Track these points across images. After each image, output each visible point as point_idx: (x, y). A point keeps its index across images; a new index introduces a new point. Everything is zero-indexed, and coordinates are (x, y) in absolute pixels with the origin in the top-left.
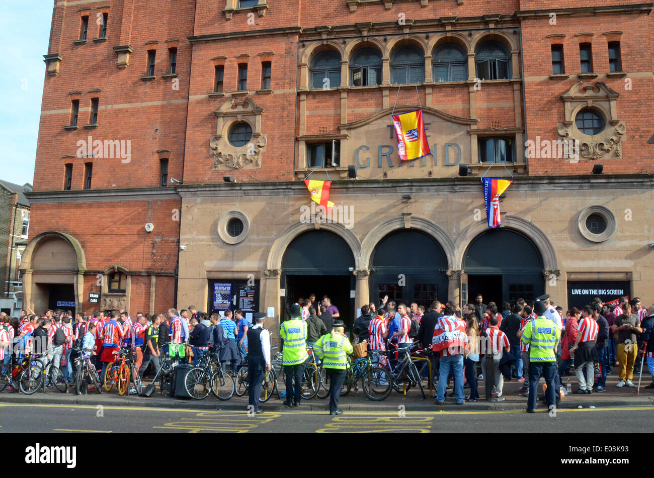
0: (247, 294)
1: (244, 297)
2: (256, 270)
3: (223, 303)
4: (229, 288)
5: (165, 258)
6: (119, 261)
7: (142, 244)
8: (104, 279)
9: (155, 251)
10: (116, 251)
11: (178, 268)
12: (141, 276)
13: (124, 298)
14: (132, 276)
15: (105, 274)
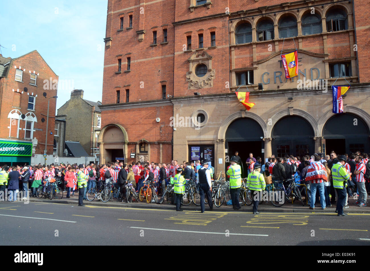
0: (208, 152)
1: (207, 153)
2: (212, 139)
3: (196, 157)
4: (199, 149)
5: (166, 135)
6: (144, 137)
7: (155, 128)
8: (138, 146)
9: (161, 132)
10: (143, 132)
11: (173, 140)
12: (155, 144)
13: (147, 155)
14: (151, 144)
15: (137, 144)
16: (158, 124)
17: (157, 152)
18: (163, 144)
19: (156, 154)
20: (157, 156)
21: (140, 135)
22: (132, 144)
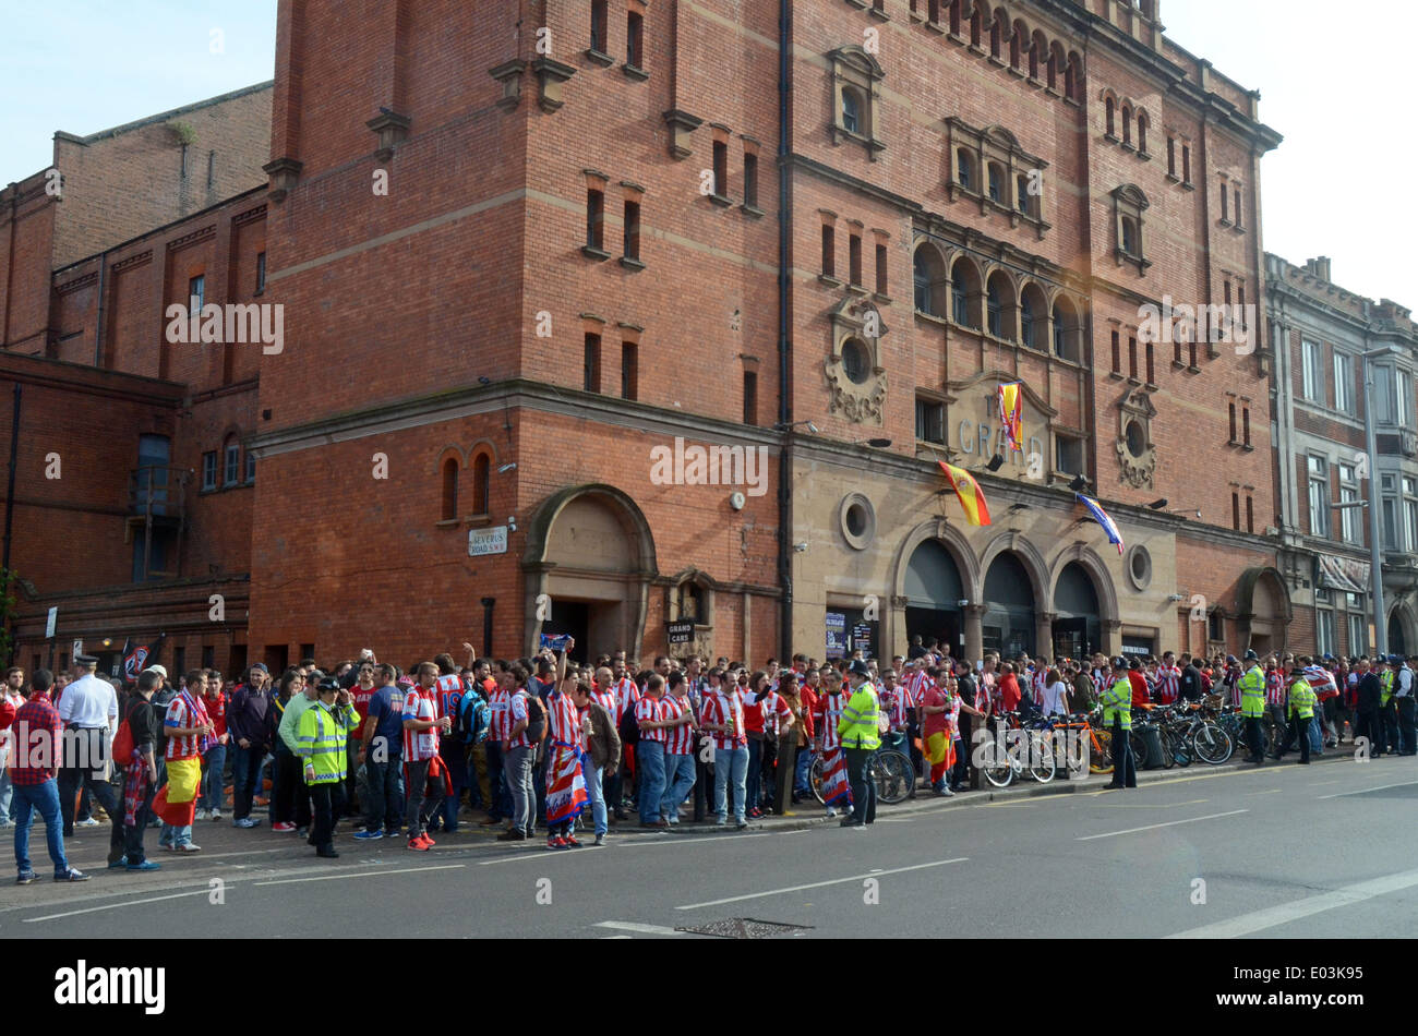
0: (863, 634)
1: (859, 638)
2: (882, 595)
3: (836, 647)
4: (842, 623)
5: (760, 562)
7: (726, 532)
8: (674, 594)
9: (745, 548)
10: (687, 540)
11: (791, 583)
12: (729, 592)
13: (708, 635)
14: (717, 591)
15: (675, 586)
16: (737, 515)
17: (732, 622)
18: (752, 595)
19: (732, 631)
20: (733, 640)
21: (678, 549)
22: (655, 585)
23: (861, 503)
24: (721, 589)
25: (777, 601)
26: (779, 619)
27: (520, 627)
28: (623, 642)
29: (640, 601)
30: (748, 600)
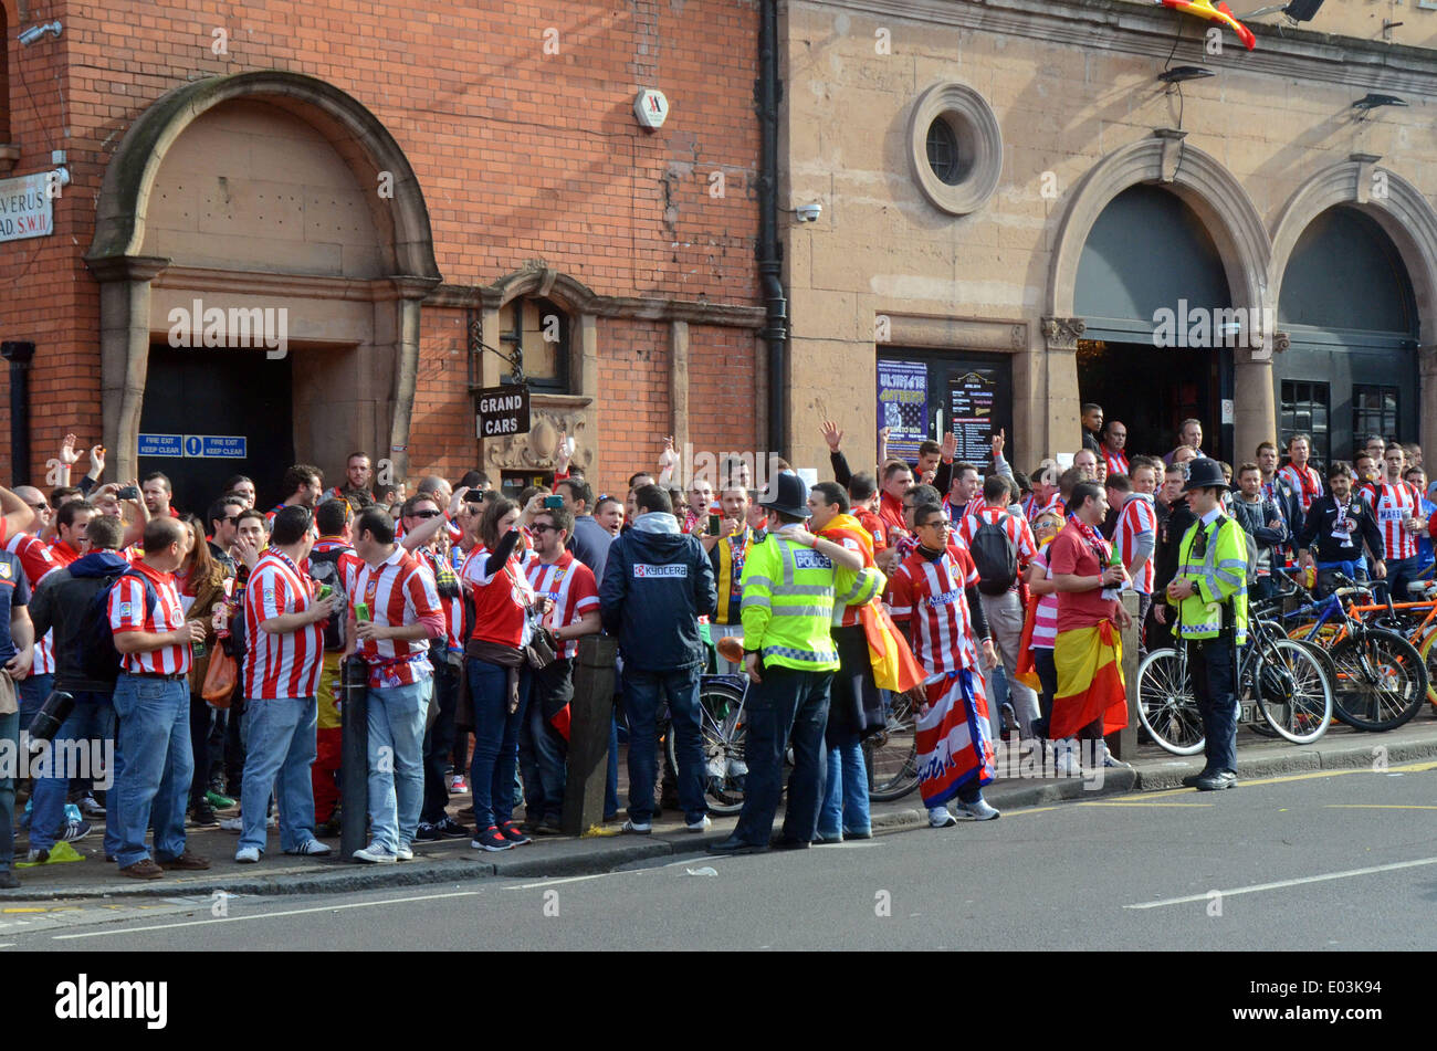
0: (972, 406)
1: (964, 414)
2: (1017, 317)
3: (906, 438)
4: (921, 383)
5: (711, 250)
6: (537, 244)
7: (626, 181)
8: (493, 327)
9: (672, 216)
10: (525, 201)
11: (787, 295)
12: (633, 319)
13: (581, 416)
14: (600, 317)
15: (494, 308)
16: (649, 141)
17: (644, 386)
18: (692, 323)
19: (643, 406)
20: (644, 426)
21: (503, 222)
22: (445, 307)
23: (962, 106)
24: (612, 312)
25: (756, 337)
26: (762, 378)
27: (94, 408)
28: (365, 436)
29: (396, 344)
30: (682, 335)
